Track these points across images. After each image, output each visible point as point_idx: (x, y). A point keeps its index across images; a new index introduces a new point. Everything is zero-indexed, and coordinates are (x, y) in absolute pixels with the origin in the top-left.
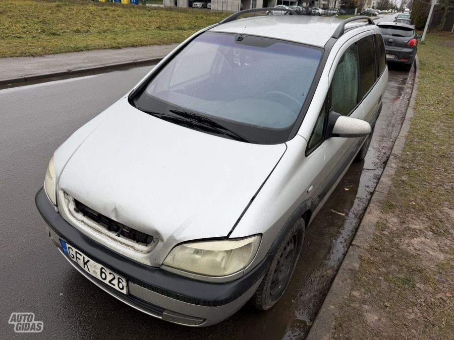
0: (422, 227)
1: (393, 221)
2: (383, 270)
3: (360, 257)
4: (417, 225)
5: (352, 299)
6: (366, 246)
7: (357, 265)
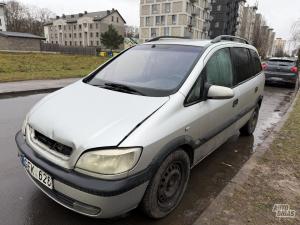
0: (288, 173)
1: (265, 169)
2: (252, 198)
3: (235, 190)
4: (284, 172)
5: (223, 215)
6: (242, 183)
7: (232, 194)
